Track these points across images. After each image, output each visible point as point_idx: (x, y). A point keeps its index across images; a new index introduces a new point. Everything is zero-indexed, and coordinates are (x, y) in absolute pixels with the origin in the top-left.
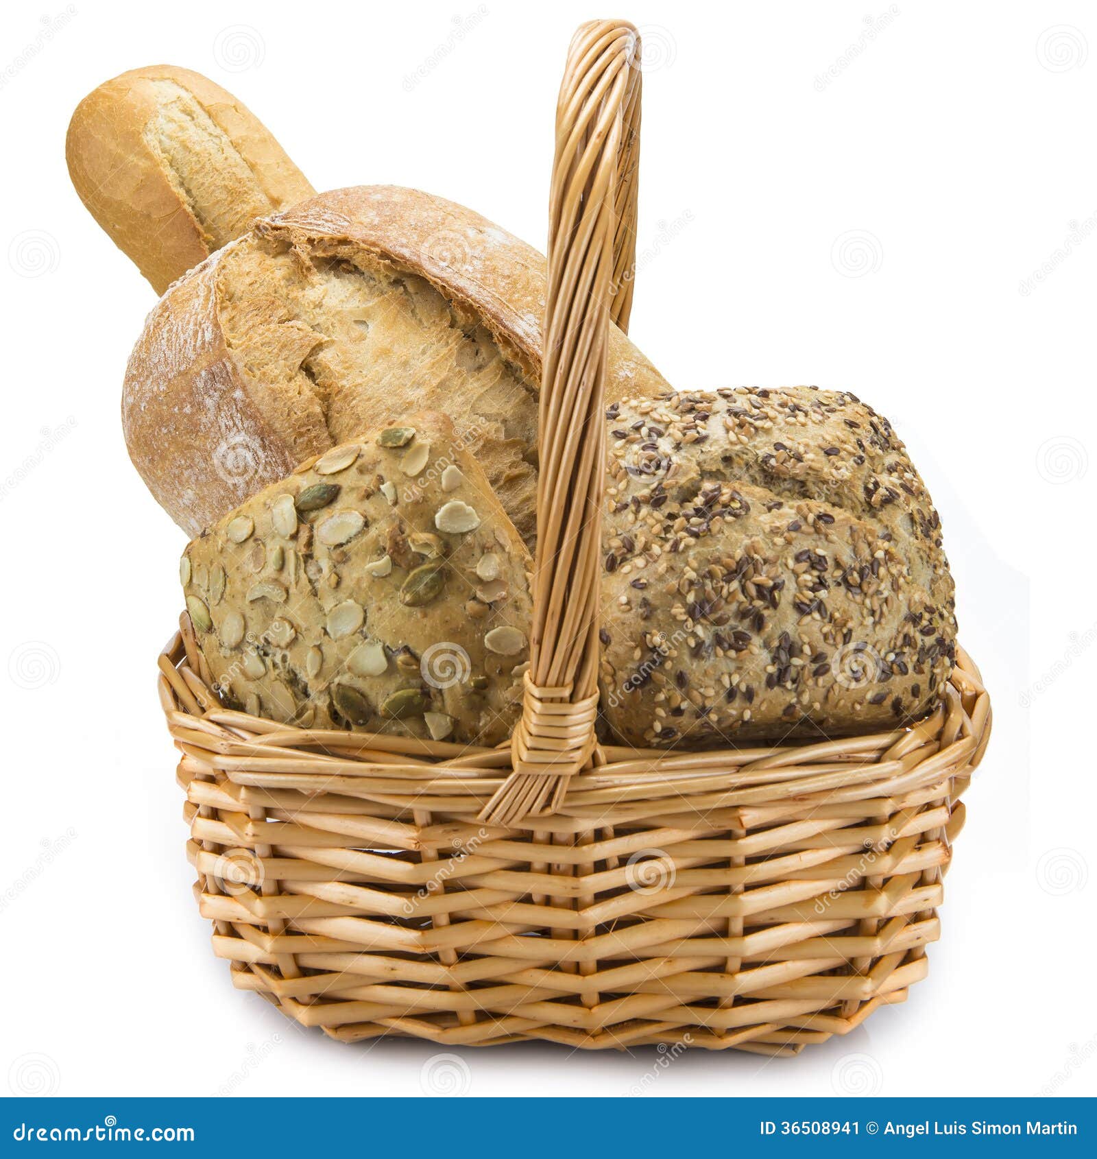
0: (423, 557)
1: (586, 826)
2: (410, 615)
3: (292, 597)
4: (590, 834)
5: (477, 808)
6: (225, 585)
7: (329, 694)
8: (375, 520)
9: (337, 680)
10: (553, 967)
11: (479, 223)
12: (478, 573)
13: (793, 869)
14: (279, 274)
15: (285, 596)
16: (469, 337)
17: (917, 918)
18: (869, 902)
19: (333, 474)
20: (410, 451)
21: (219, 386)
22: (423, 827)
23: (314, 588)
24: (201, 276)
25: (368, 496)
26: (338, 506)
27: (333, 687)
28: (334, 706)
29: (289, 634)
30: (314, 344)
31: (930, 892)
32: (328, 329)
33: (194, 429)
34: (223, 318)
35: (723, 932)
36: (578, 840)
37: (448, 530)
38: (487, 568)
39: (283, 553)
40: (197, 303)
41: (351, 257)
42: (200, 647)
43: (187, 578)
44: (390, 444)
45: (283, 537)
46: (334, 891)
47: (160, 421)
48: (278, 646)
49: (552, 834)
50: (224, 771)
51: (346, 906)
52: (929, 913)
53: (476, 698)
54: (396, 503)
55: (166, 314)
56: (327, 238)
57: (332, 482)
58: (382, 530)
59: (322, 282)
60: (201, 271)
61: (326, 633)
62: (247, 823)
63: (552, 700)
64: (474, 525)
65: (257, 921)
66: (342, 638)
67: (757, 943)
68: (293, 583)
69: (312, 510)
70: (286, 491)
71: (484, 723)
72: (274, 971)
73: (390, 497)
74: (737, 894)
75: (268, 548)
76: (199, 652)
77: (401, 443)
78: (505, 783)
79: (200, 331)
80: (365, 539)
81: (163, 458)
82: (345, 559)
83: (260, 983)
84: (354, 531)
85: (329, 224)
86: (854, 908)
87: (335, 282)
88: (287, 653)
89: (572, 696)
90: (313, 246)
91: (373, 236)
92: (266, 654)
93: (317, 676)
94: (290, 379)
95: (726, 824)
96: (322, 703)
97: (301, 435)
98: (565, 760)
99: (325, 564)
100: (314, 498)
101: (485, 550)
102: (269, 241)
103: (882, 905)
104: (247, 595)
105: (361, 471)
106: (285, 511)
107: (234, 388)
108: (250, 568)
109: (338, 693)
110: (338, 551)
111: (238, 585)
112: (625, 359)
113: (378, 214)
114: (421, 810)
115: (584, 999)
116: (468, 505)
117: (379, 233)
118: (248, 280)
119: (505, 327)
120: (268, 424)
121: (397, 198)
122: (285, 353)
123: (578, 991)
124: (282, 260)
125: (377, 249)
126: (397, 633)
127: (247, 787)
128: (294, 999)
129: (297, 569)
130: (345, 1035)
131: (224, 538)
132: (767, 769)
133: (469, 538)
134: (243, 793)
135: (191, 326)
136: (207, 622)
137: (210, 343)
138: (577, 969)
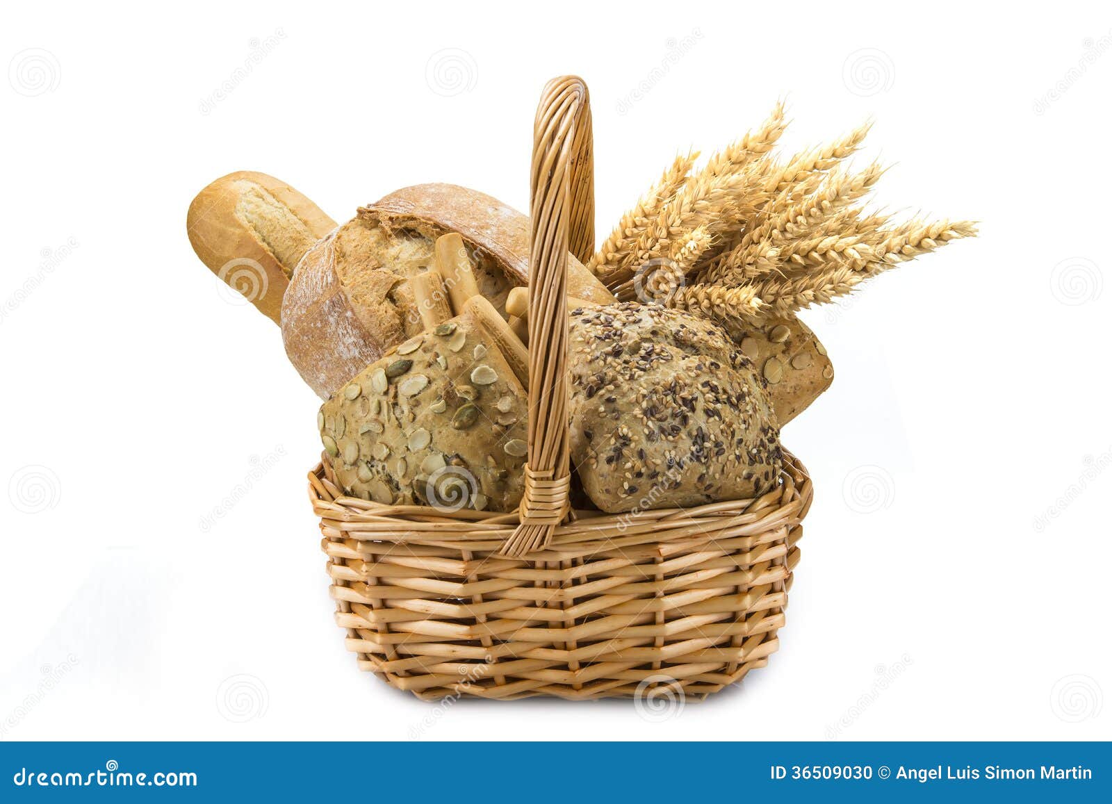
0: (464, 400)
1: (566, 557)
2: (459, 435)
3: (386, 429)
4: (569, 562)
5: (499, 547)
6: (345, 427)
7: (412, 487)
8: (434, 379)
9: (416, 478)
10: (551, 646)
11: (495, 204)
12: (498, 408)
13: (692, 582)
14: (373, 239)
15: (382, 429)
16: (490, 274)
17: (771, 613)
18: (740, 601)
19: (408, 354)
20: (453, 337)
21: (337, 309)
22: (468, 561)
23: (400, 423)
24: (326, 243)
25: (430, 365)
26: (412, 372)
27: (414, 482)
28: (415, 494)
29: (386, 451)
30: (395, 281)
31: (778, 597)
32: (403, 272)
33: (323, 336)
34: (339, 269)
35: (652, 622)
36: (561, 566)
37: (479, 383)
38: (504, 405)
39: (379, 403)
40: (323, 260)
41: (416, 228)
42: (332, 467)
43: (322, 425)
44: (441, 334)
45: (379, 394)
46: (416, 605)
47: (303, 332)
48: (380, 460)
49: (546, 563)
50: (346, 532)
51: (423, 613)
52: (778, 610)
53: (501, 483)
54: (447, 368)
55: (305, 267)
56: (400, 216)
57: (407, 358)
58: (439, 385)
59: (399, 244)
60: (327, 240)
61: (408, 449)
62: (362, 564)
63: (542, 479)
64: (495, 380)
65: (372, 626)
66: (417, 452)
67: (673, 628)
68: (387, 421)
69: (396, 376)
70: (380, 366)
71: (506, 498)
72: (382, 656)
73: (443, 365)
74: (659, 597)
75: (371, 401)
76: (331, 469)
77: (448, 332)
78: (515, 532)
79: (325, 276)
80: (429, 391)
81: (306, 355)
82: (417, 404)
83: (375, 666)
84: (423, 386)
85: (403, 208)
86: (731, 605)
87: (406, 243)
88: (385, 464)
89: (554, 476)
90: (392, 222)
91: (429, 214)
92: (372, 466)
93: (404, 476)
94: (380, 304)
95: (651, 554)
96: (408, 493)
97: (388, 337)
98: (551, 516)
99: (406, 408)
100: (397, 369)
101: (503, 395)
102: (366, 220)
103: (747, 603)
104: (359, 430)
105: (425, 351)
106: (380, 379)
107: (346, 310)
108: (360, 414)
109: (417, 486)
110: (413, 399)
111: (353, 425)
112: (588, 284)
113: (432, 201)
114: (466, 549)
115: (570, 666)
116: (491, 368)
117: (433, 212)
118: (354, 244)
119: (511, 267)
120: (368, 332)
121: (444, 191)
122: (376, 288)
123: (566, 661)
124: (374, 231)
125: (432, 222)
126: (451, 446)
127: (361, 542)
128: (395, 674)
129: (388, 412)
130: (426, 695)
131: (343, 398)
132: (675, 520)
133: (492, 388)
134: (359, 546)
135: (320, 274)
136: (335, 450)
137: (331, 283)
138: (565, 646)
